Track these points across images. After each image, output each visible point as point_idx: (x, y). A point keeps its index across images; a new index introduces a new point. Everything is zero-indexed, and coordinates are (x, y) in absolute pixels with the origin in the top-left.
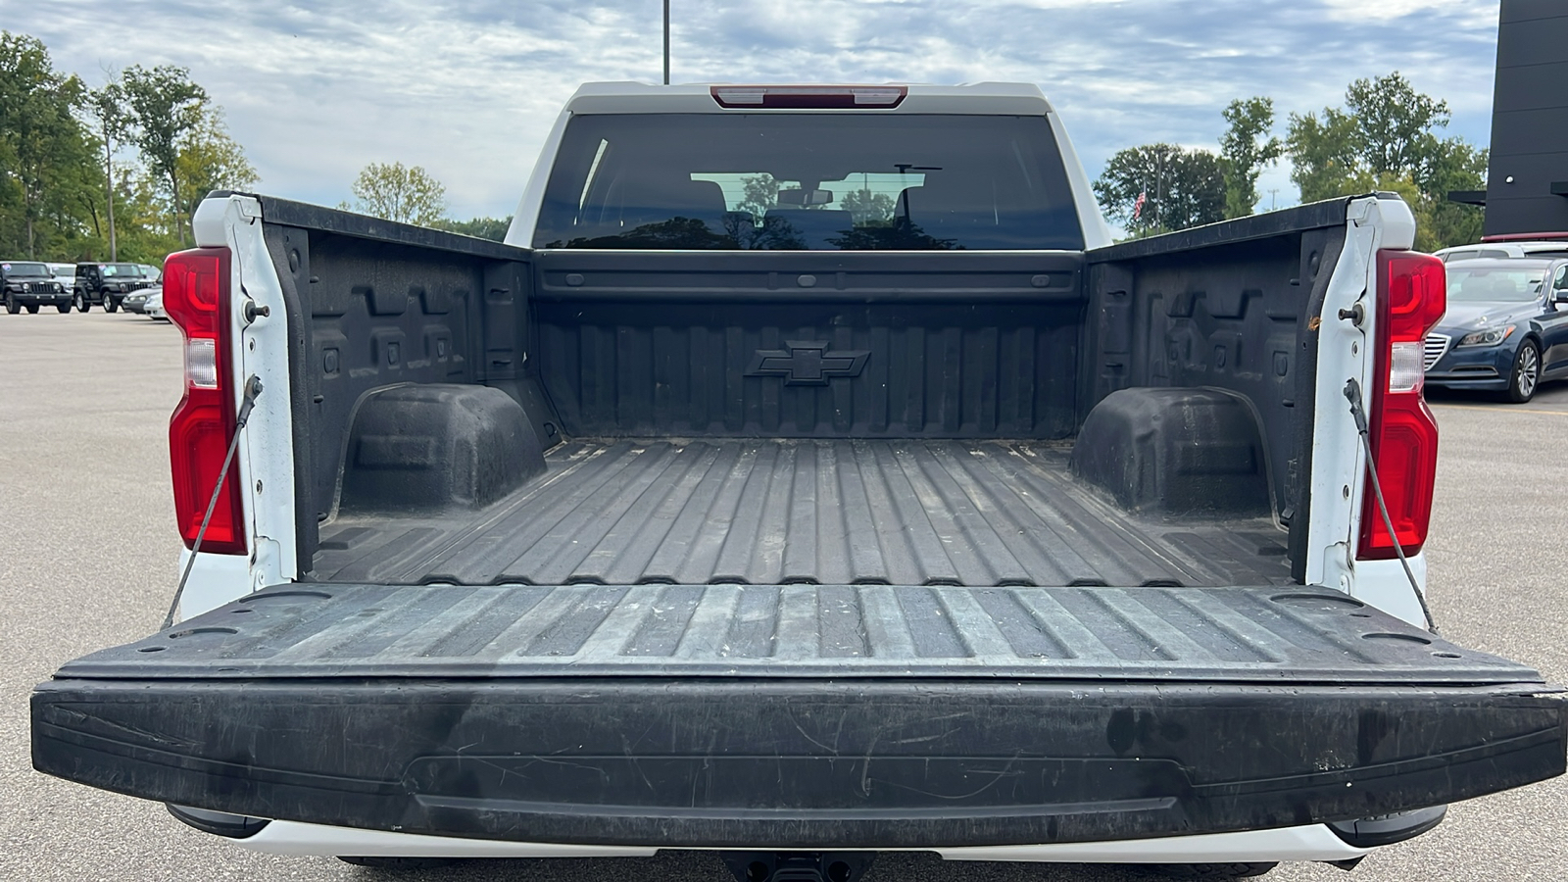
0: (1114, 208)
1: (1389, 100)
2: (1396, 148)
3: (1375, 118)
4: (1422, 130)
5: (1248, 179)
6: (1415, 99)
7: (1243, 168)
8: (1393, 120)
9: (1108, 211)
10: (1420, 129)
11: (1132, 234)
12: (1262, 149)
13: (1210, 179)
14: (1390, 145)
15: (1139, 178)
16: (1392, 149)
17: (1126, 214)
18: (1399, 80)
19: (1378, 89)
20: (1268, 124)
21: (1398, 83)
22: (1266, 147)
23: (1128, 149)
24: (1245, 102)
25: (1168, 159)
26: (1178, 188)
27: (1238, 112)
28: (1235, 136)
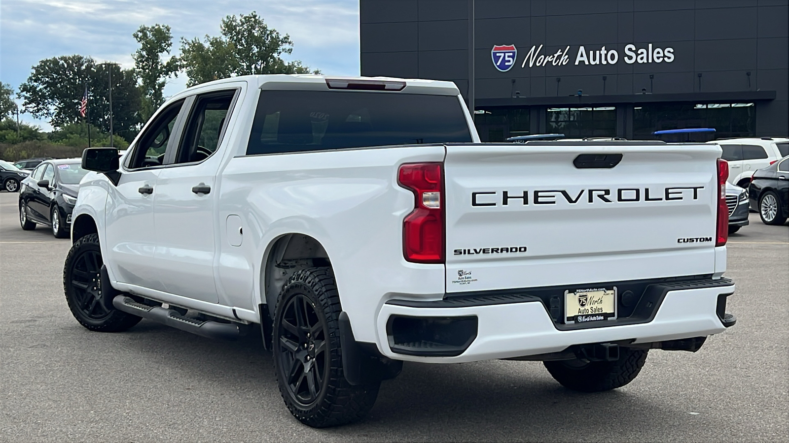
0: (40, 106)
1: (251, 32)
2: (259, 67)
3: (242, 45)
4: (275, 55)
5: (157, 87)
6: (268, 32)
7: (152, 78)
8: (255, 47)
9: (36, 108)
10: (273, 54)
11: (58, 128)
12: (165, 65)
13: (118, 85)
14: (254, 65)
15: (60, 83)
16: (256, 67)
17: (52, 111)
18: (257, 18)
19: (243, 24)
20: (169, 45)
21: (256, 20)
22: (168, 63)
23: (50, 58)
24: (150, 27)
25: (83, 67)
26: (92, 91)
27: (145, 35)
28: (144, 53)
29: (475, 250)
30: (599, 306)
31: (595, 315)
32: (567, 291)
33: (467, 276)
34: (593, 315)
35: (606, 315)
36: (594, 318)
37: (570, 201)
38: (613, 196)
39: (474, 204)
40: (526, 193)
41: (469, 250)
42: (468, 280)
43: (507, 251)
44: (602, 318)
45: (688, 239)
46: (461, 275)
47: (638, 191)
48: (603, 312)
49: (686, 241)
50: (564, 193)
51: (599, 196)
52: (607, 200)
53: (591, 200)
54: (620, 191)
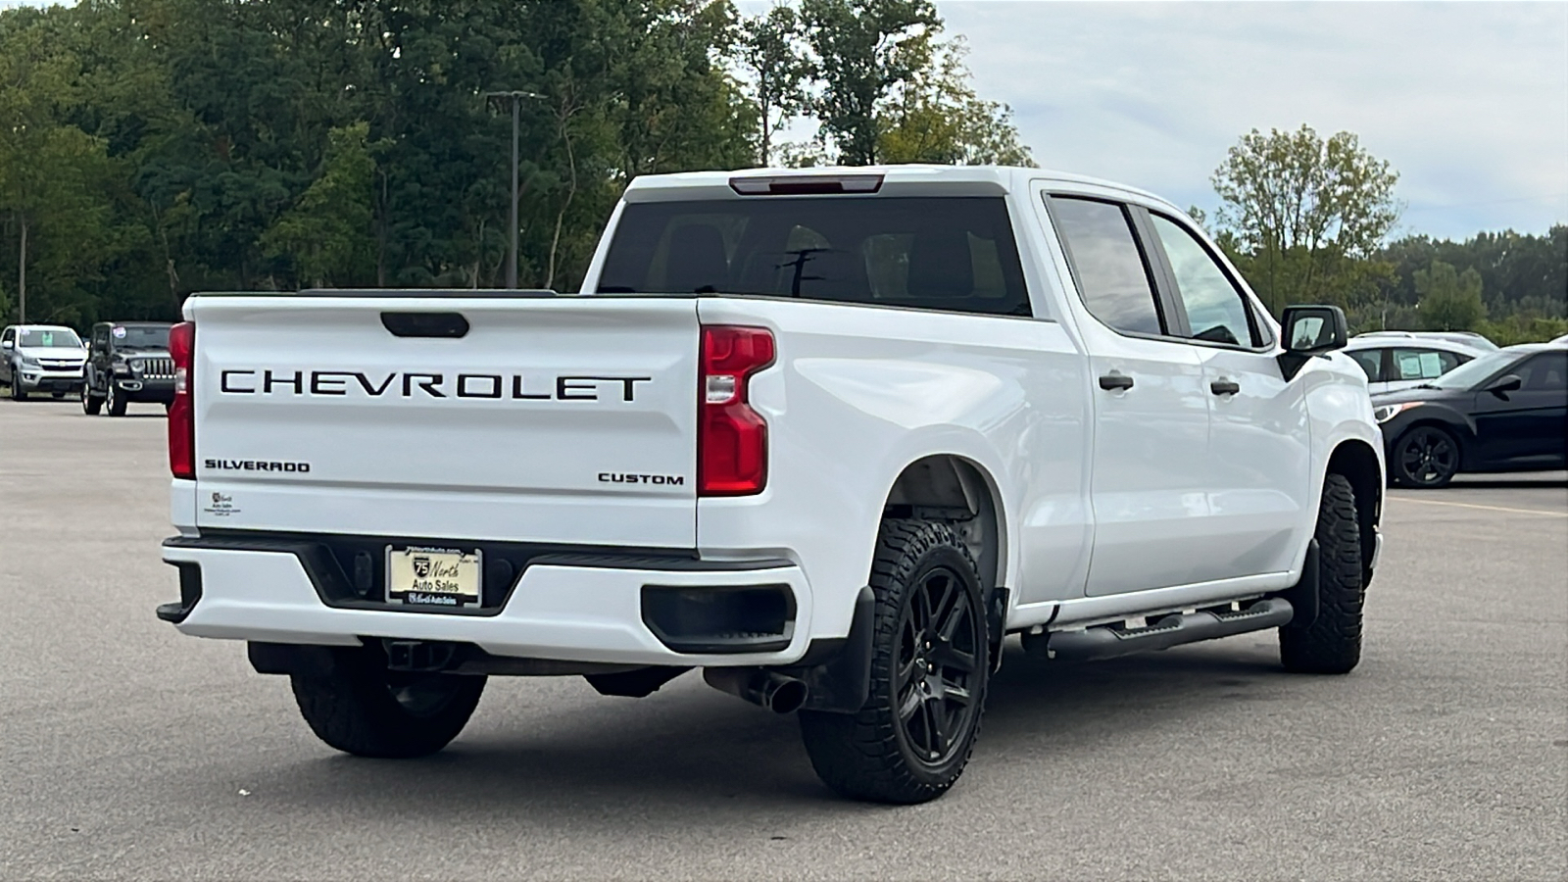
29: (233, 463)
30: (453, 581)
31: (441, 595)
32: (390, 547)
33: (226, 503)
34: (436, 595)
35: (462, 599)
36: (438, 600)
37: (371, 391)
38: (449, 386)
39: (224, 389)
40: (299, 375)
41: (225, 462)
42: (225, 511)
43: (280, 469)
44: (453, 602)
45: (622, 476)
46: (216, 501)
47: (498, 380)
48: (459, 592)
49: (618, 478)
50: (361, 377)
51: (422, 385)
52: (436, 394)
53: (407, 392)
54: (462, 379)
